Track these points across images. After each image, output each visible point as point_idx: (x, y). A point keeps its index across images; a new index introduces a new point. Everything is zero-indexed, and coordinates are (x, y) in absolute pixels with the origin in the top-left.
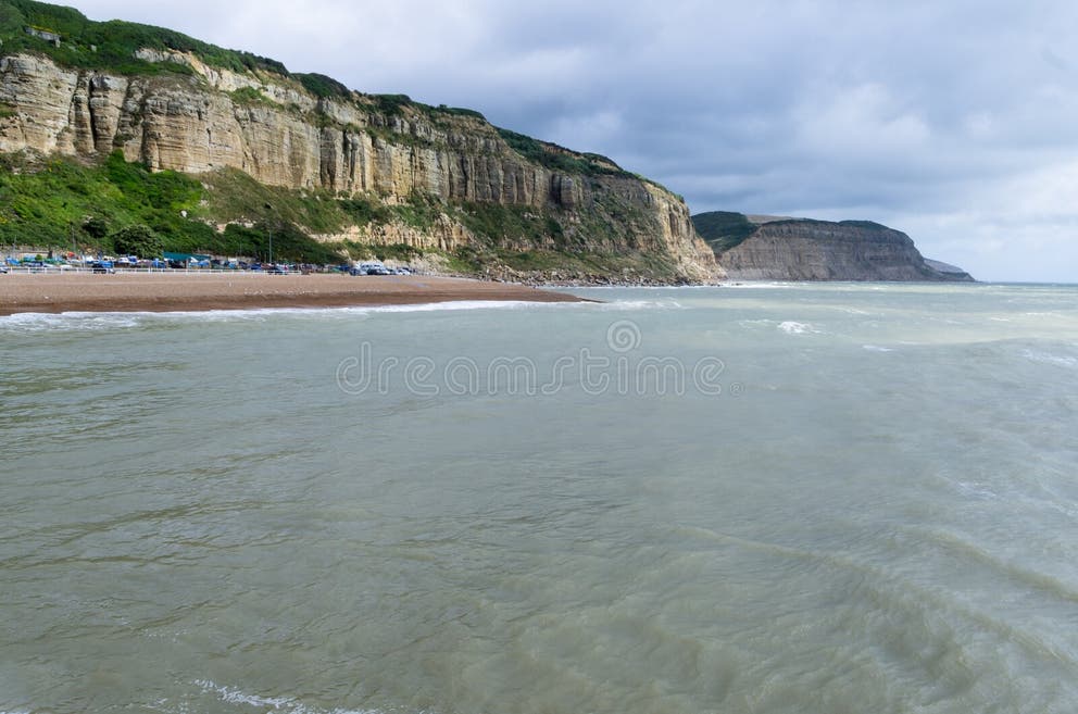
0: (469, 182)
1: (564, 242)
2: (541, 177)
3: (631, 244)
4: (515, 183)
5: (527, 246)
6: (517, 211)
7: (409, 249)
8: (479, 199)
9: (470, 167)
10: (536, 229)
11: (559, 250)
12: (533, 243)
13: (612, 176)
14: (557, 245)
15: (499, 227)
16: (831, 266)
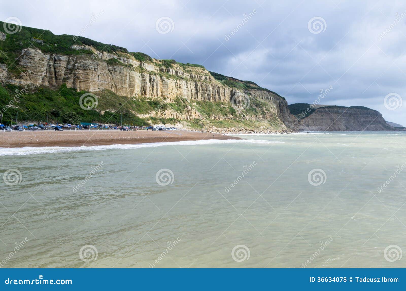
0: (199, 93)
1: (236, 116)
2: (227, 91)
3: (264, 117)
4: (217, 94)
5: (222, 118)
6: (218, 104)
7: (175, 120)
8: (203, 100)
9: (199, 87)
10: (225, 111)
11: (235, 120)
12: (224, 117)
13: (256, 90)
14: (234, 118)
15: (211, 111)
16: (347, 125)
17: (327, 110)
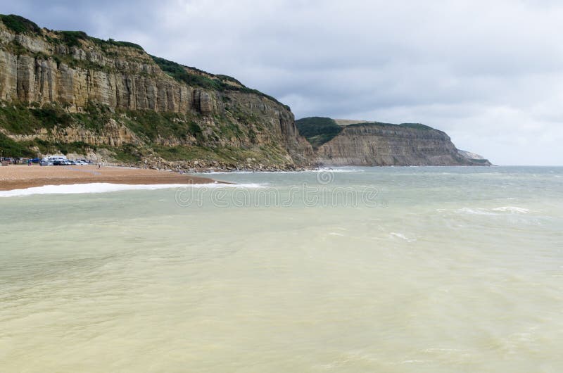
0: (131, 96)
1: (203, 139)
2: (186, 92)
3: (253, 141)
4: (166, 97)
5: (175, 142)
6: (168, 117)
7: (86, 145)
8: (139, 108)
9: (132, 85)
10: (182, 130)
11: (199, 145)
12: (180, 140)
13: (238, 91)
14: (198, 142)
15: (154, 129)
16: (395, 155)
17: (362, 129)
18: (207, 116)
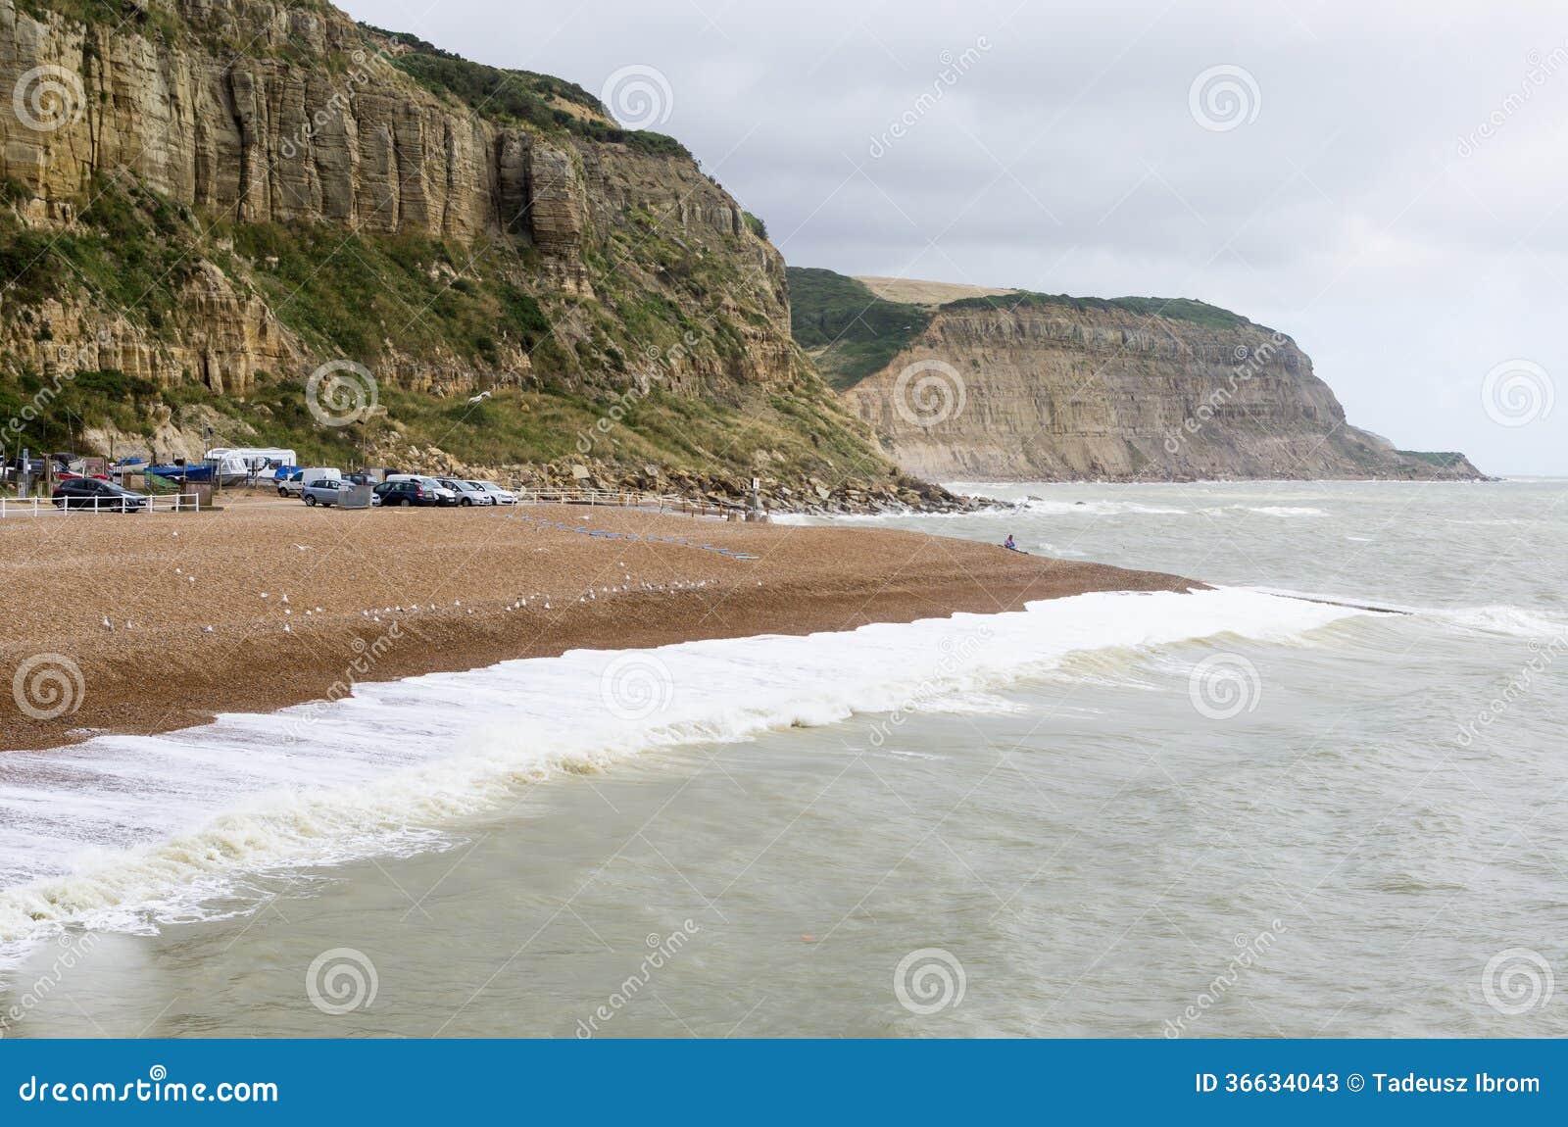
0: (254, 154)
1: (560, 359)
2: (468, 145)
3: (737, 372)
4: (392, 162)
5: (459, 384)
6: (407, 257)
7: (144, 389)
8: (284, 214)
9: (252, 103)
10: (477, 319)
11: (548, 389)
12: (476, 366)
13: (622, 147)
14: (541, 374)
15: (363, 310)
16: (1129, 434)
17: (1006, 319)
18: (562, 257)
